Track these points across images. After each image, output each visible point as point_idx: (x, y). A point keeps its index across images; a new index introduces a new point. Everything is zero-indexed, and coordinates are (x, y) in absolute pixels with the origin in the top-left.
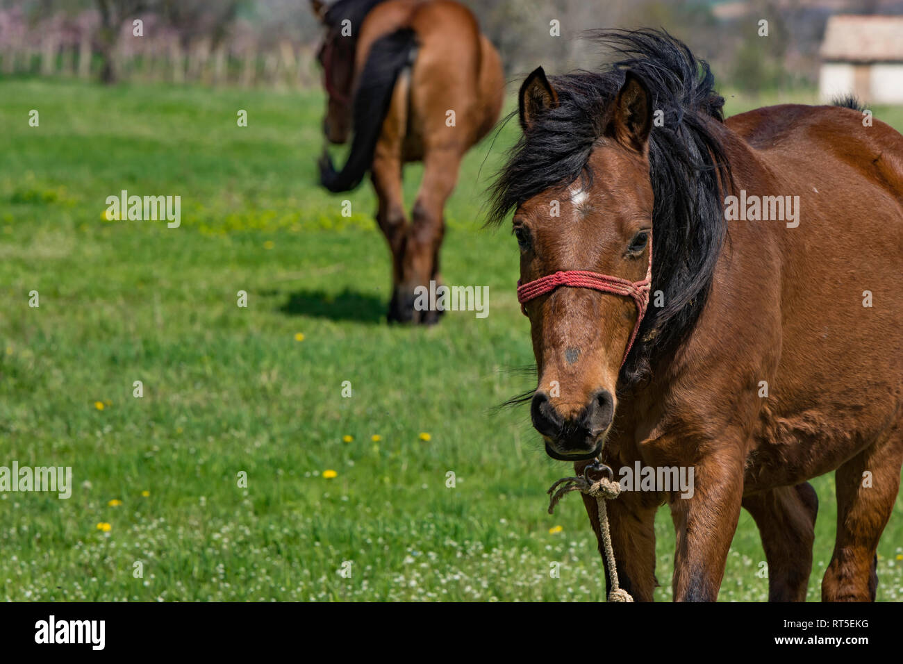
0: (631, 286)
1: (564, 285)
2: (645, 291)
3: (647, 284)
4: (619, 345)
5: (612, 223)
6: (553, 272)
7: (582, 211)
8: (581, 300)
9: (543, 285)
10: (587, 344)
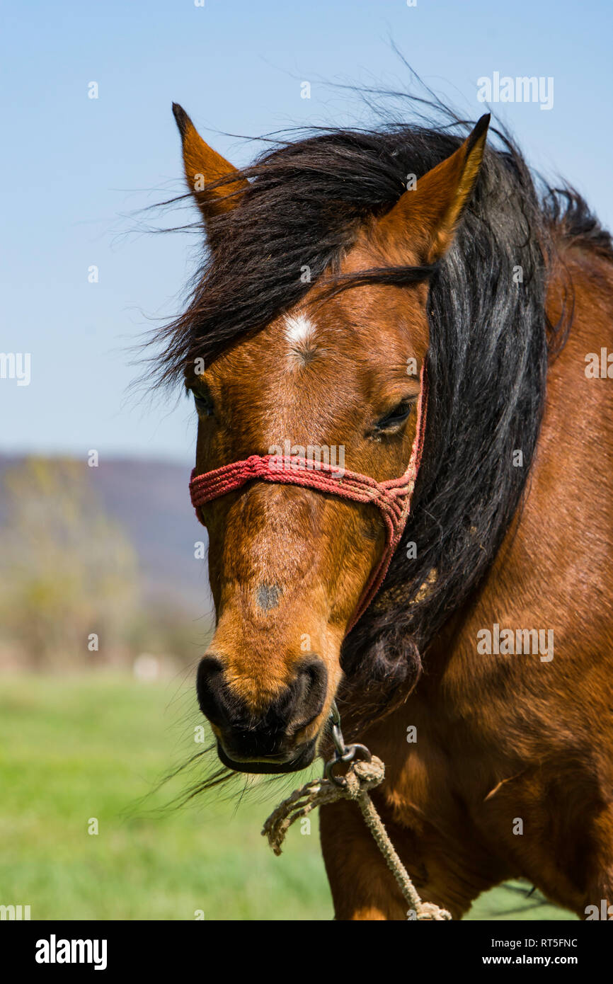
0: (375, 487)
1: (261, 479)
2: (402, 497)
3: (407, 484)
4: (351, 582)
5: (350, 377)
6: (245, 456)
7: (302, 354)
8: (290, 505)
9: (227, 478)
10: (295, 579)
